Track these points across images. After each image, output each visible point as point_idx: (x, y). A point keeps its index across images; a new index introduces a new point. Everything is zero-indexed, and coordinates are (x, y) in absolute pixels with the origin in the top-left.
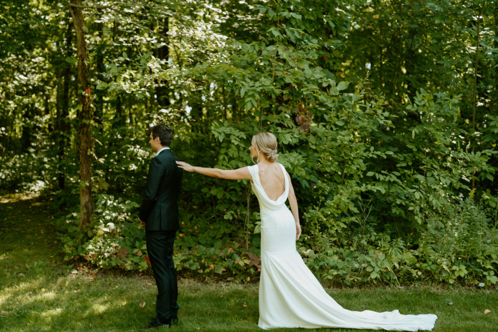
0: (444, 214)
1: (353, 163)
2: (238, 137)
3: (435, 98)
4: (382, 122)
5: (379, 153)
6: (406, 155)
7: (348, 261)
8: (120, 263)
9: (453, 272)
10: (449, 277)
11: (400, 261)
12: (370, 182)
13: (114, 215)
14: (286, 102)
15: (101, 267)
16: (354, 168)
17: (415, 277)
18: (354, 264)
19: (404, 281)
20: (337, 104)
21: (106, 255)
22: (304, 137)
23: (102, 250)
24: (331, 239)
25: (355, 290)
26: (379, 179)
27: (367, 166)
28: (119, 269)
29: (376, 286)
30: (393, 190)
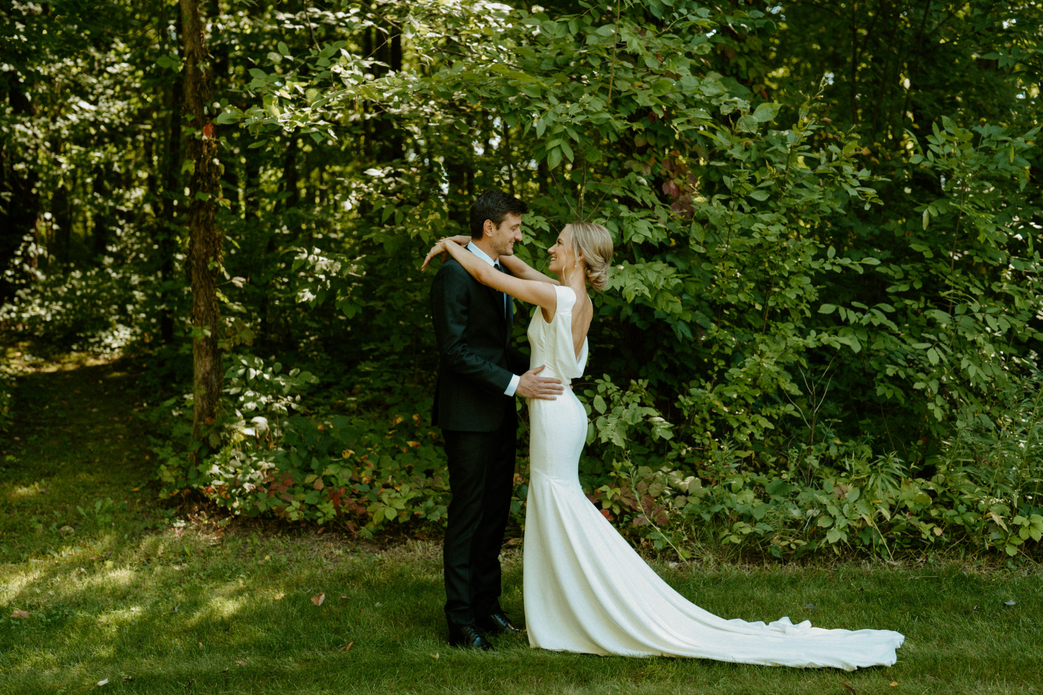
0: (995, 398)
1: (788, 285)
2: (532, 227)
3: (977, 139)
4: (853, 193)
5: (846, 261)
6: (907, 267)
7: (777, 502)
8: (275, 504)
9: (1016, 528)
10: (1006, 541)
11: (893, 502)
12: (827, 327)
13: (263, 399)
14: (642, 151)
15: (237, 513)
16: (791, 295)
17: (928, 540)
18: (791, 510)
19: (902, 548)
20: (754, 154)
21: (247, 486)
22: (678, 227)
23: (239, 477)
24: (739, 453)
25: (793, 569)
26: (847, 320)
27: (819, 291)
28: (274, 517)
29: (839, 560)
30: (878, 345)
